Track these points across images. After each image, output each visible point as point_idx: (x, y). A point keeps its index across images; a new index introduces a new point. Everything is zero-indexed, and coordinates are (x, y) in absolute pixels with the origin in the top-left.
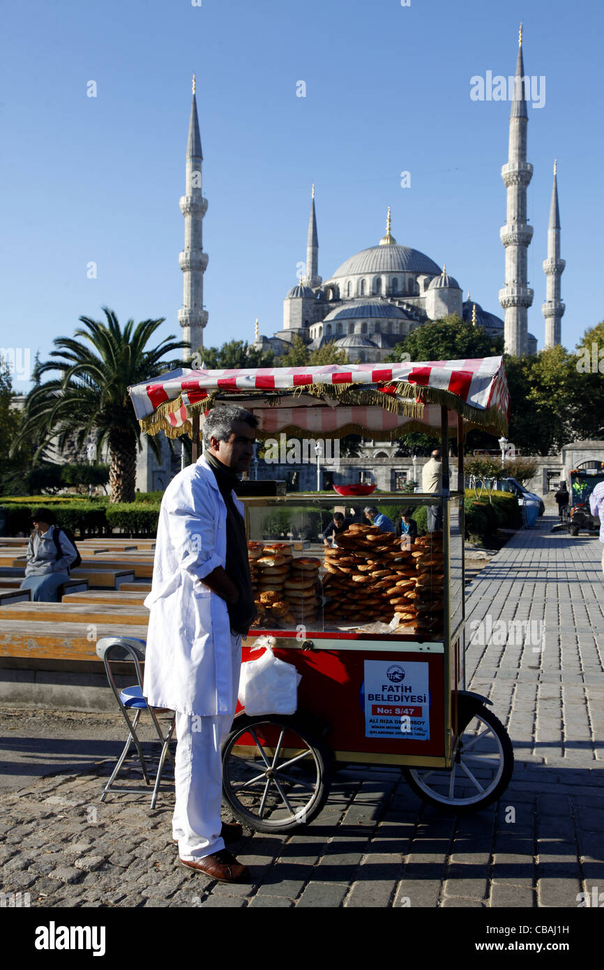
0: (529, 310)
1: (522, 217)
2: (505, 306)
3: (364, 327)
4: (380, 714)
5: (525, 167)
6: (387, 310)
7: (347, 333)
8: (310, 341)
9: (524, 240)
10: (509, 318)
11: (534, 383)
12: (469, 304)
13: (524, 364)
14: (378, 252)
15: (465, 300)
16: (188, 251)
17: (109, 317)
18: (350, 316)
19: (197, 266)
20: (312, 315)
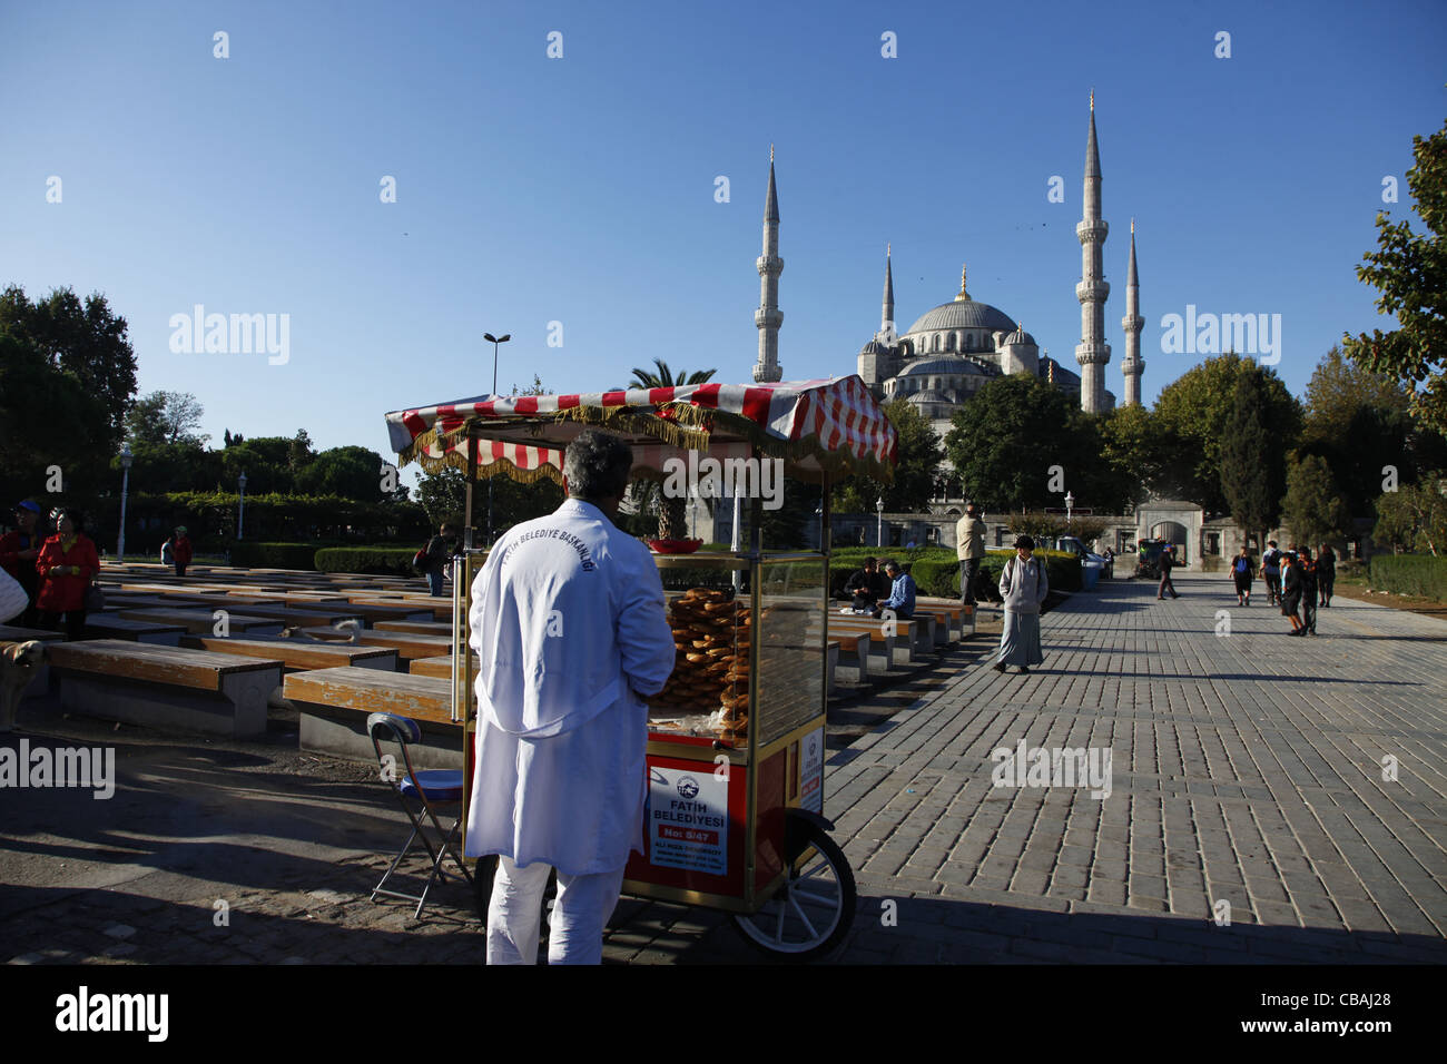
0: (1107, 366)
1: (1097, 273)
2: (1081, 362)
3: (938, 383)
4: (668, 837)
5: (1100, 224)
6: (961, 366)
7: (920, 388)
8: (885, 396)
9: (1100, 296)
10: (1086, 374)
11: (1108, 441)
12: (1046, 360)
13: (1098, 421)
14: (951, 309)
15: (1041, 356)
16: (763, 309)
17: (661, 369)
18: (923, 372)
19: (773, 323)
20: (885, 370)
